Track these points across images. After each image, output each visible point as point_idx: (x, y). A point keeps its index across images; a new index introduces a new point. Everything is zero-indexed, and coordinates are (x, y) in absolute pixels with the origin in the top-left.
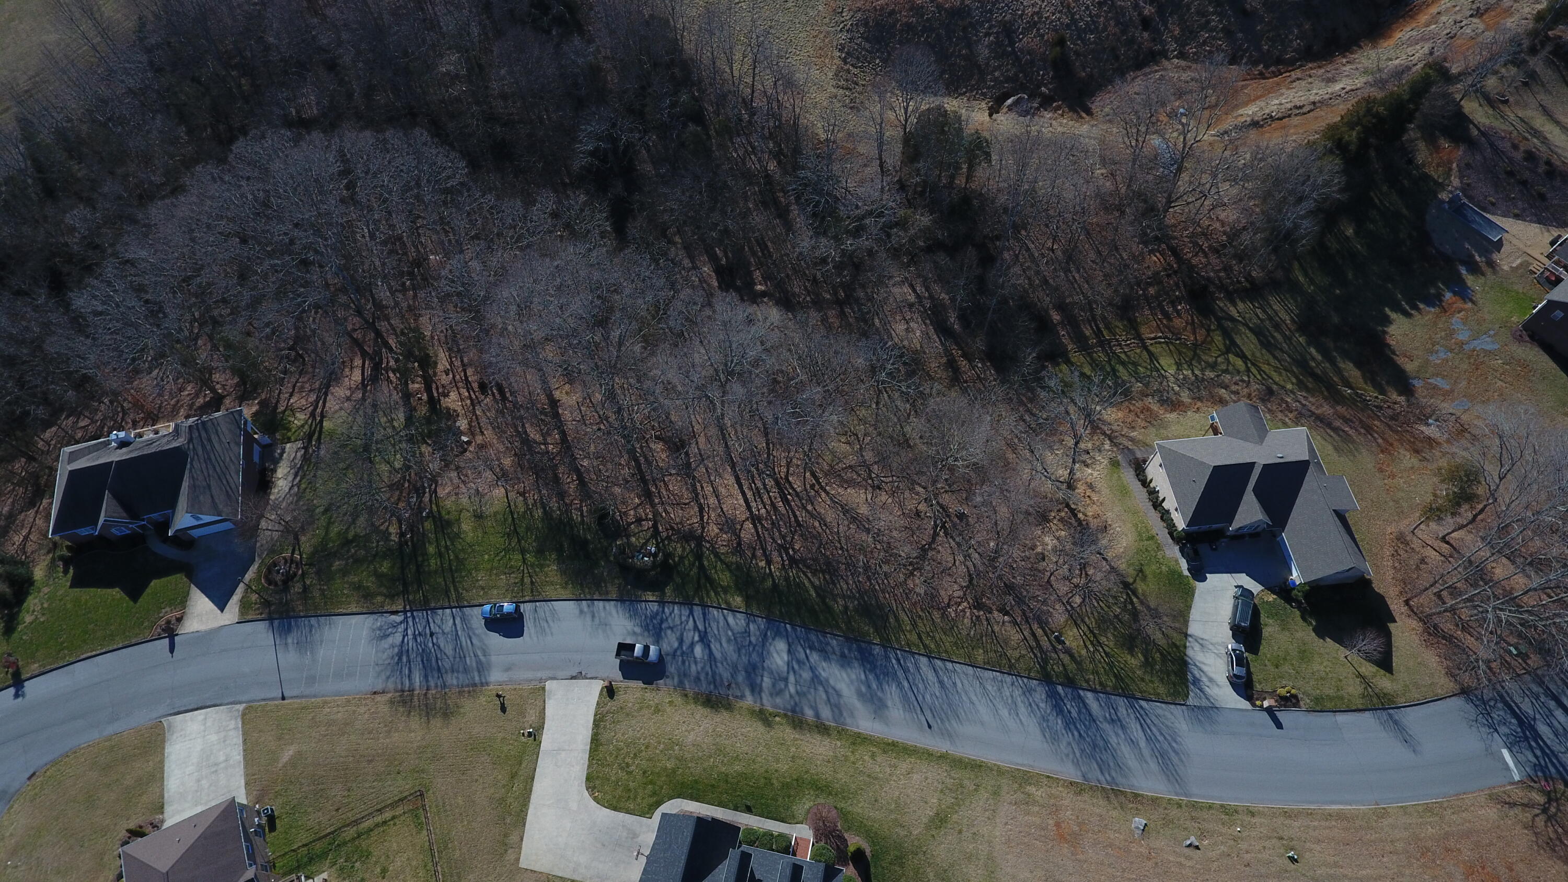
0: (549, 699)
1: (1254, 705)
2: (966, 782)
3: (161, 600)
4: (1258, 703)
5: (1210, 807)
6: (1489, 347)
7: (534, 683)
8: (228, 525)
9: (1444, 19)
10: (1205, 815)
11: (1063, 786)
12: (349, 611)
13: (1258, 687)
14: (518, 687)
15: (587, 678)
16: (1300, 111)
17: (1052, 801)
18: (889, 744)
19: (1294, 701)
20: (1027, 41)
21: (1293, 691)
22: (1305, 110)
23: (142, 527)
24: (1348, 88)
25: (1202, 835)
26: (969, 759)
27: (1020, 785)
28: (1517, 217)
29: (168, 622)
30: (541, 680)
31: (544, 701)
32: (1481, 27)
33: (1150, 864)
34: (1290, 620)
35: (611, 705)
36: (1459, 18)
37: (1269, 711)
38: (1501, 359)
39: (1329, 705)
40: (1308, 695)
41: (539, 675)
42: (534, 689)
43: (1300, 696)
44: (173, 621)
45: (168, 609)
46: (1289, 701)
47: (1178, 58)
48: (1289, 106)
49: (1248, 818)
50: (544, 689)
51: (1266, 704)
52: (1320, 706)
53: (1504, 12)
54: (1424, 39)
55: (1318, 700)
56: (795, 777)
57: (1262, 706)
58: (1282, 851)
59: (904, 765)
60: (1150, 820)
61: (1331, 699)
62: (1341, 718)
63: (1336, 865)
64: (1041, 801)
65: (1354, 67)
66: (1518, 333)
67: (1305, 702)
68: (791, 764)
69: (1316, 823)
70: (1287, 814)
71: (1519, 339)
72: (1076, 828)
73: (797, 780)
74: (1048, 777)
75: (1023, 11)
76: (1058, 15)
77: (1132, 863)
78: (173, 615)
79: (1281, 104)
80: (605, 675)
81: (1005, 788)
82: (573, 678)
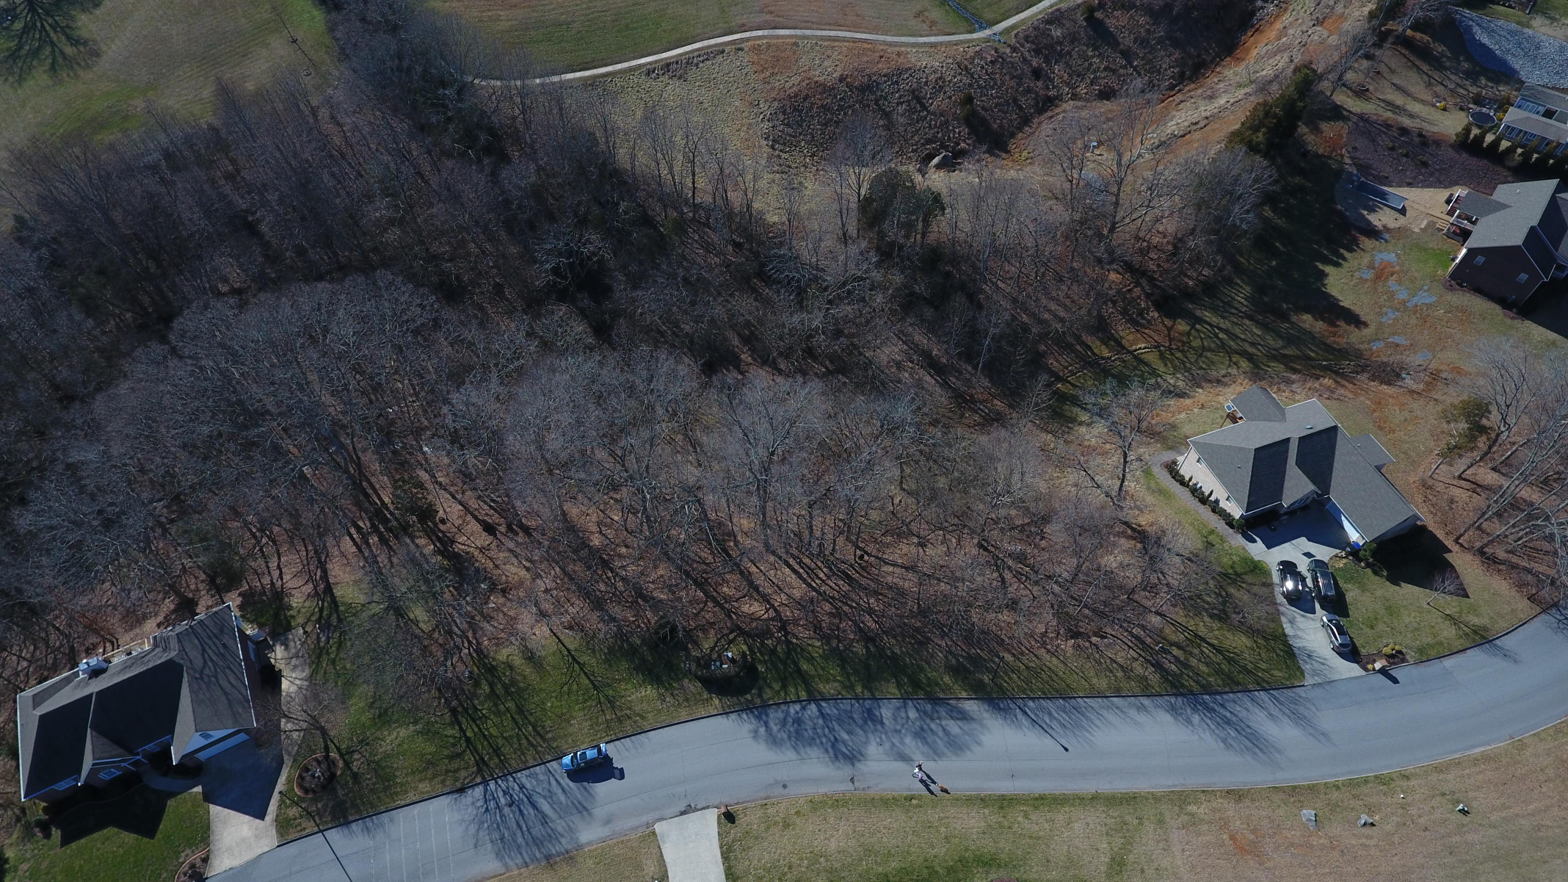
0: (664, 842)
1: (1366, 670)
2: (1128, 818)
3: (177, 844)
4: (1370, 667)
5: (1366, 781)
6: (1427, 301)
7: (641, 830)
8: (243, 737)
9: (1291, 31)
10: (1365, 789)
11: (1221, 797)
12: (408, 802)
13: (1363, 651)
14: (624, 838)
15: (698, 810)
16: (1198, 126)
17: (1218, 815)
18: (1037, 799)
19: (1401, 656)
20: (937, 103)
21: (1397, 648)
22: (1202, 124)
23: (136, 764)
24: (1232, 101)
25: (1370, 811)
26: (1121, 793)
27: (1180, 806)
28: (1410, 185)
29: (193, 866)
30: (648, 825)
31: (659, 847)
32: (1326, 33)
33: (1336, 854)
34: (1365, 580)
35: (735, 832)
36: (1305, 29)
37: (1383, 671)
38: (1442, 309)
39: (1433, 653)
40: (1411, 648)
41: (644, 819)
42: (643, 836)
43: (1404, 651)
44: (199, 863)
45: (188, 851)
46: (1396, 658)
47: (1072, 100)
48: (1186, 124)
49: (1404, 783)
50: (654, 833)
51: (1378, 666)
52: (1426, 656)
53: (1340, 18)
54: (1279, 51)
55: (1421, 650)
56: (956, 858)
57: (1374, 669)
58: (1451, 806)
59: (1060, 817)
60: (1315, 809)
61: (1431, 646)
62: (1448, 663)
63: (1504, 807)
64: (1206, 817)
65: (1227, 84)
66: (1448, 284)
67: (1411, 656)
68: (948, 846)
69: (1467, 771)
70: (1438, 769)
71: (1450, 288)
72: (1252, 837)
73: (960, 861)
74: (1203, 791)
75: (927, 78)
76: (959, 78)
77: (1319, 857)
78: (196, 857)
79: (1178, 124)
80: (717, 802)
81: (1167, 815)
82: (683, 813)
